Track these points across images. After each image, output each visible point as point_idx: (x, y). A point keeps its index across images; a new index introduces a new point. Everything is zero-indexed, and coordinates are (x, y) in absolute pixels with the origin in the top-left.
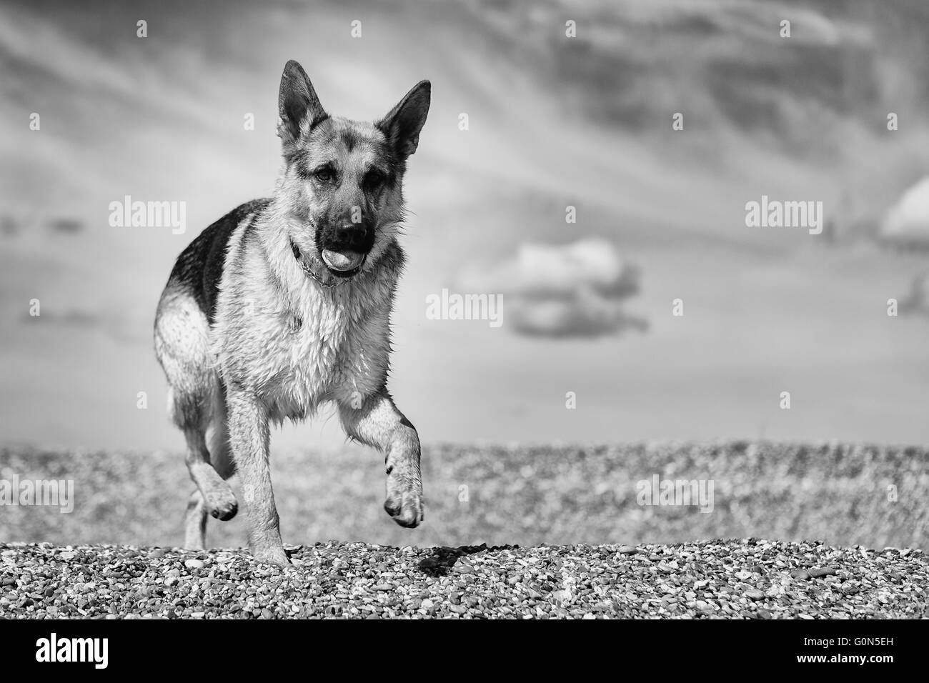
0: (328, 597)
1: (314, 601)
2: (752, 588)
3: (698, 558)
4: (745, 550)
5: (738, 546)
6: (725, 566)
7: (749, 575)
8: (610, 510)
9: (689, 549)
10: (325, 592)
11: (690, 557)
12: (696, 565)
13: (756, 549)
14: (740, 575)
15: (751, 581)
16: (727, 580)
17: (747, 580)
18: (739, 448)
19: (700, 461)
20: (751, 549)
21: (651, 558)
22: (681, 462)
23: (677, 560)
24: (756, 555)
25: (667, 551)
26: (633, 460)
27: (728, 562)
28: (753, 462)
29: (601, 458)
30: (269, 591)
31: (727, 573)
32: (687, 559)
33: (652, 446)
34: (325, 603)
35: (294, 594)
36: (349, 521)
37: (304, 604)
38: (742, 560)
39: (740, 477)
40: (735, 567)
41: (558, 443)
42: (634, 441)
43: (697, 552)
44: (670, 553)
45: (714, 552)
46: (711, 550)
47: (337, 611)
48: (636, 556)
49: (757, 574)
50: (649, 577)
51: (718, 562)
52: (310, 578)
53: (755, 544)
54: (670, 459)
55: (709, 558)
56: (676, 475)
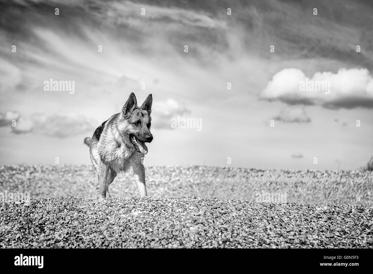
2: (194, 212)
3: (178, 202)
4: (193, 200)
5: (191, 199)
6: (186, 205)
7: (193, 207)
8: (154, 186)
9: (176, 199)
11: (175, 202)
12: (177, 204)
13: (196, 199)
14: (190, 208)
15: (194, 210)
16: (186, 209)
17: (193, 209)
18: (197, 167)
19: (183, 171)
20: (194, 200)
21: (163, 202)
22: (178, 171)
23: (171, 203)
24: (196, 202)
25: (168, 200)
26: (162, 171)
27: (187, 204)
28: (201, 172)
29: (152, 170)
31: (187, 207)
32: (174, 203)
33: (168, 166)
38: (192, 203)
39: (197, 177)
40: (189, 205)
42: (162, 165)
43: (178, 200)
44: (169, 201)
45: (183, 200)
46: (182, 200)
48: (159, 202)
49: (196, 207)
51: (184, 204)
53: (196, 198)
54: (174, 171)
55: (181, 202)
56: (176, 176)
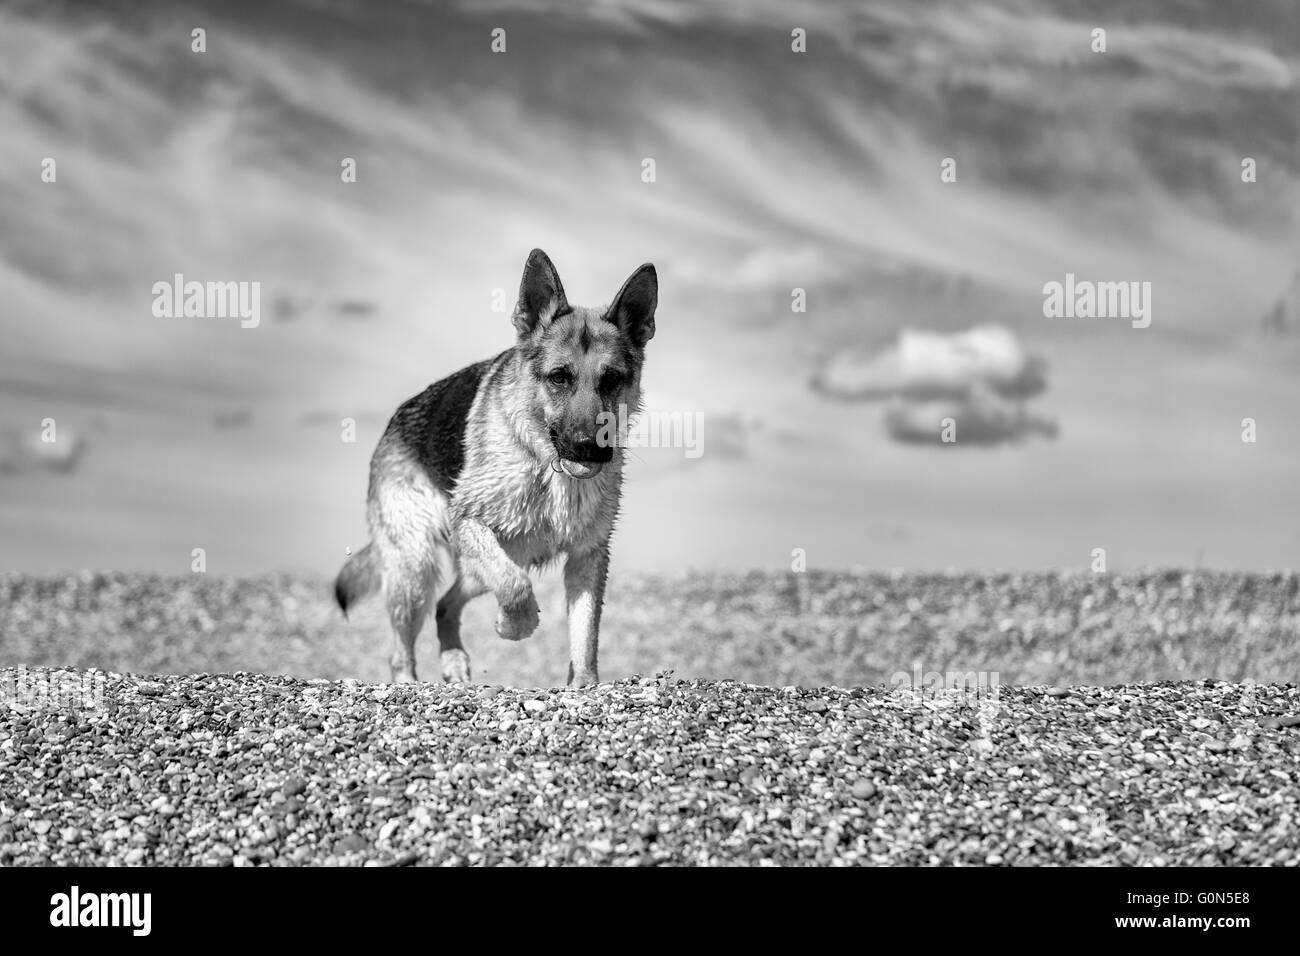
0: (696, 745)
1: (681, 751)
2: (1212, 738)
3: (1144, 702)
4: (1200, 693)
5: (1192, 689)
6: (1177, 712)
7: (1207, 722)
8: (1017, 650)
9: (1133, 691)
10: (694, 739)
11: (1135, 701)
12: (1143, 711)
13: (1214, 692)
14: (1197, 723)
15: (1210, 730)
16: (1180, 729)
17: (1205, 730)
18: (1172, 578)
19: (1123, 594)
20: (1208, 692)
21: (1088, 702)
22: (1101, 593)
23: (1119, 705)
24: (1215, 700)
25: (1105, 694)
26: (1042, 592)
27: (1181, 708)
28: (1190, 594)
29: (1004, 589)
30: (626, 737)
31: (1180, 720)
32: (1130, 704)
33: (1065, 575)
34: (694, 753)
35: (657, 741)
36: (700, 663)
37: (669, 753)
38: (1198, 705)
39: (1173, 613)
40: (1190, 713)
41: (951, 571)
42: (1044, 569)
43: (1142, 695)
44: (1109, 696)
45: (1163, 695)
46: (1159, 694)
47: (708, 762)
48: (1069, 700)
49: (1217, 722)
50: (1085, 725)
51: (1169, 707)
52: (674, 723)
53: (1213, 687)
54: (1088, 591)
55: (1157, 703)
56: (1095, 609)
